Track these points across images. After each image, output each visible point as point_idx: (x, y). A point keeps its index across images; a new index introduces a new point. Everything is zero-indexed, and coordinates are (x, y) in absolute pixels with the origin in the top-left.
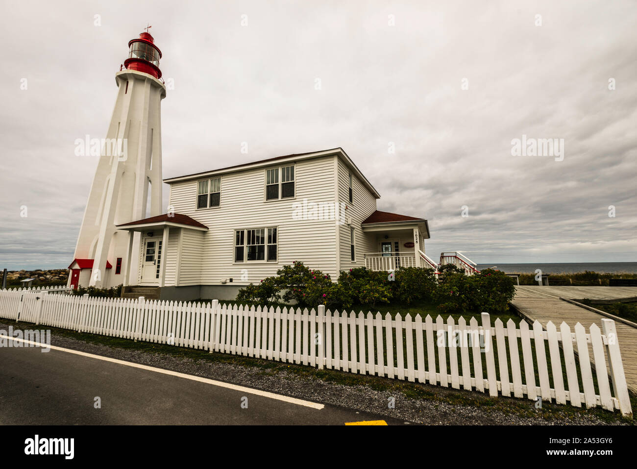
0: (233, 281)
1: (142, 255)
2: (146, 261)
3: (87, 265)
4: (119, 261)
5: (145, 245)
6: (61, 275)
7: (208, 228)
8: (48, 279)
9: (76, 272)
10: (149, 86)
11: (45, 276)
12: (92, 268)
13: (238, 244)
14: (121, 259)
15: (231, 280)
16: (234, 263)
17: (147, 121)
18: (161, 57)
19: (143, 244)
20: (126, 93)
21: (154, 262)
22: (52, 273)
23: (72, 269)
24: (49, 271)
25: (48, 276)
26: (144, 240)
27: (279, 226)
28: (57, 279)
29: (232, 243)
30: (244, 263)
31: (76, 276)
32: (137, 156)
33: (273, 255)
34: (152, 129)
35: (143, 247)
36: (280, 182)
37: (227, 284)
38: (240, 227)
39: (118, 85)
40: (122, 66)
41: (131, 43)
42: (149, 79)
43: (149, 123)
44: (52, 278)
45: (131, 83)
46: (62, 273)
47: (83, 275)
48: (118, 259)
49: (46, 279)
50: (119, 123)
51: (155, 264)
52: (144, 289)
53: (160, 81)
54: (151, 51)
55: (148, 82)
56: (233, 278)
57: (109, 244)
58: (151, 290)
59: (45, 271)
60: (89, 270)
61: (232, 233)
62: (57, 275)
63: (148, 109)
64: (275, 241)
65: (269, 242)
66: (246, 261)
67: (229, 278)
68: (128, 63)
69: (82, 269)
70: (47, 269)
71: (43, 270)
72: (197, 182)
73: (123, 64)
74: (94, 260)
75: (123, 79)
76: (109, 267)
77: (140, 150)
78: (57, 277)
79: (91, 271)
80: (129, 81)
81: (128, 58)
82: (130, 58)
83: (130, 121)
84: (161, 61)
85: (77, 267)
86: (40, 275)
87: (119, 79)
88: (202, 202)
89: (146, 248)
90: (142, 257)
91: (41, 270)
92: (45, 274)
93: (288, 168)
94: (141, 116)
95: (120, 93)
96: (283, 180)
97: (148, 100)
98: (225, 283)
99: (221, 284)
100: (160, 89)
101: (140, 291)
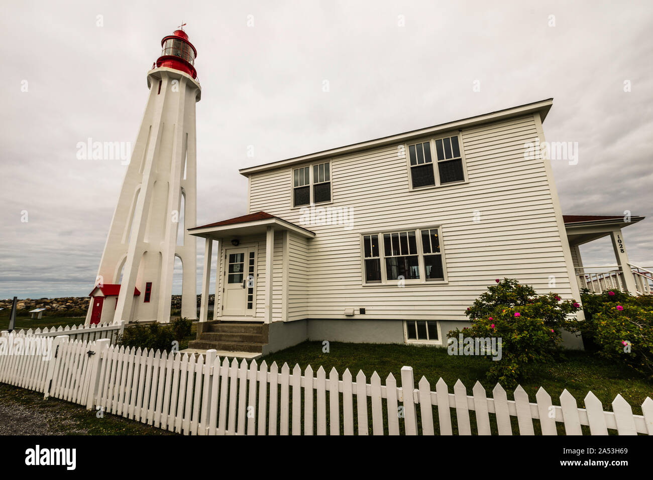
0: (367, 312)
1: (222, 273)
2: (229, 283)
3: (112, 291)
4: (149, 286)
5: (226, 258)
6: (68, 304)
7: (315, 234)
8: (54, 308)
9: (99, 300)
10: (184, 86)
11: (51, 304)
12: (118, 295)
13: (367, 254)
14: (151, 283)
15: (363, 311)
16: (364, 284)
17: (182, 124)
18: (196, 57)
19: (223, 258)
20: (159, 93)
21: (242, 284)
22: (58, 302)
23: (94, 297)
24: (56, 300)
25: (54, 305)
26: (224, 251)
27: (443, 226)
28: (64, 308)
29: (359, 255)
30: (383, 283)
31: (98, 305)
32: (171, 163)
33: (436, 270)
34: (187, 134)
35: (223, 262)
36: (435, 160)
37: (356, 317)
38: (370, 230)
39: (149, 86)
40: (154, 64)
41: (164, 41)
42: (185, 78)
43: (184, 127)
44: (58, 307)
45: (165, 83)
46: (69, 301)
47: (107, 303)
48: (147, 283)
49: (53, 308)
50: (151, 126)
51: (244, 287)
52: (234, 327)
53: (195, 81)
54: (187, 49)
55: (183, 80)
56: (366, 308)
57: (138, 266)
58: (245, 328)
59: (51, 299)
60: (115, 298)
61: (358, 239)
62: (64, 303)
63: (183, 110)
64: (436, 249)
65: (426, 250)
66: (385, 281)
67: (358, 308)
68: (161, 61)
69: (106, 296)
70: (53, 297)
71: (49, 298)
72: (291, 169)
73: (156, 62)
74: (120, 285)
75: (155, 78)
76: (137, 293)
77: (174, 156)
78: (64, 306)
79: (117, 299)
80: (162, 80)
81: (161, 56)
82: (163, 55)
83: (164, 123)
84: (195, 60)
85: (100, 294)
86: (46, 304)
87: (151, 78)
88: (301, 198)
89: (228, 264)
90: (222, 277)
91: (47, 299)
92: (52, 302)
93: (447, 141)
94: (175, 119)
95: (152, 94)
96: (440, 156)
97: (183, 101)
98: (353, 315)
99: (345, 317)
100: (196, 90)
101: (226, 329)
